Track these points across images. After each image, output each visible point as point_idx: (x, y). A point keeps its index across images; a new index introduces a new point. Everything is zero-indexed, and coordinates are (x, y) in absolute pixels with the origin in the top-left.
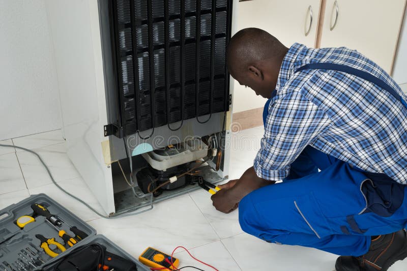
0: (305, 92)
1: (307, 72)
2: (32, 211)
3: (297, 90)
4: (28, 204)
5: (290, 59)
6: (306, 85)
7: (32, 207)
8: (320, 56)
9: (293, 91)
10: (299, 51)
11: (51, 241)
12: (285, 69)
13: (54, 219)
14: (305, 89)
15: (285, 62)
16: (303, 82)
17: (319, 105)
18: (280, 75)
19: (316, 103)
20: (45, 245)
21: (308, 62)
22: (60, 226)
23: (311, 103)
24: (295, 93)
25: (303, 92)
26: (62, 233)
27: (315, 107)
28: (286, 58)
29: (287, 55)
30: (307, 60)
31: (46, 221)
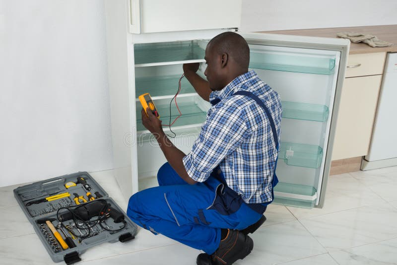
0: (244, 113)
1: (249, 99)
2: (77, 181)
3: (239, 108)
4: (76, 176)
5: (242, 80)
6: (246, 108)
7: (78, 179)
8: (260, 92)
9: (237, 108)
10: (251, 79)
11: (81, 198)
12: (234, 83)
13: (87, 186)
14: (245, 110)
15: (237, 79)
16: (245, 105)
17: (248, 129)
18: (229, 84)
19: (247, 126)
20: (76, 199)
21: (251, 91)
22: (89, 190)
23: (244, 124)
24: (237, 110)
25: (243, 112)
26: (89, 193)
27: (246, 128)
28: (241, 77)
29: (242, 76)
30: (252, 89)
31: (82, 187)
